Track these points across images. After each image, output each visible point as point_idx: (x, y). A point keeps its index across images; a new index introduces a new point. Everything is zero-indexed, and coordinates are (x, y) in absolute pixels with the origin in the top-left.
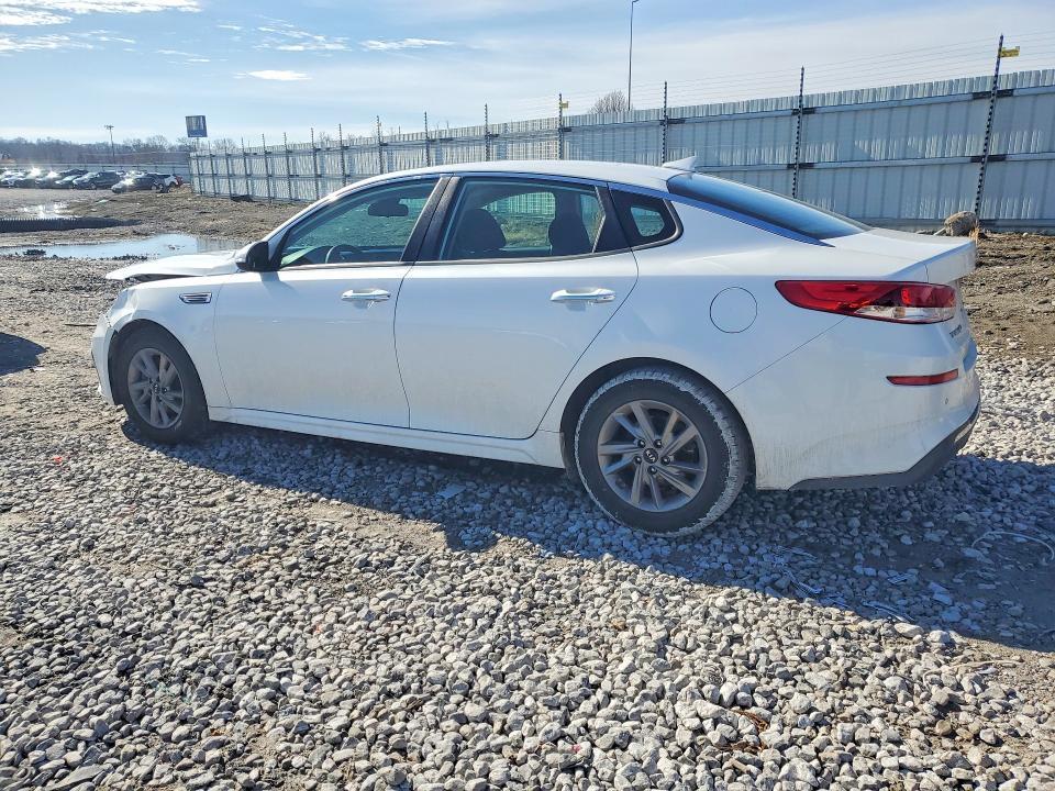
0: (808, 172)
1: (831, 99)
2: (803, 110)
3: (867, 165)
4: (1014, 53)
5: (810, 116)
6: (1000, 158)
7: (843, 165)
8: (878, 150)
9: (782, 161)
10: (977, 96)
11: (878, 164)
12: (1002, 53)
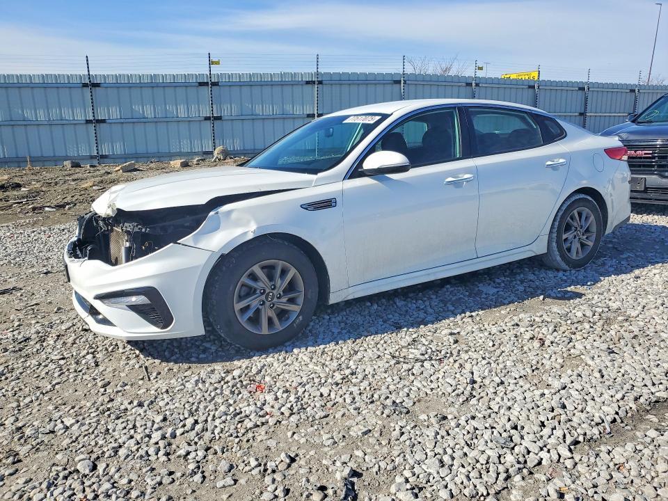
0: (102, 125)
1: (111, 78)
2: (92, 85)
3: (143, 121)
4: (218, 63)
5: (97, 88)
6: (219, 118)
7: (127, 120)
8: (149, 112)
9: (80, 116)
10: (201, 84)
11: (150, 120)
12: (211, 63)
